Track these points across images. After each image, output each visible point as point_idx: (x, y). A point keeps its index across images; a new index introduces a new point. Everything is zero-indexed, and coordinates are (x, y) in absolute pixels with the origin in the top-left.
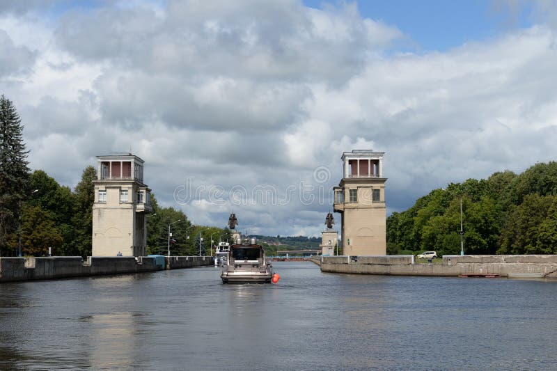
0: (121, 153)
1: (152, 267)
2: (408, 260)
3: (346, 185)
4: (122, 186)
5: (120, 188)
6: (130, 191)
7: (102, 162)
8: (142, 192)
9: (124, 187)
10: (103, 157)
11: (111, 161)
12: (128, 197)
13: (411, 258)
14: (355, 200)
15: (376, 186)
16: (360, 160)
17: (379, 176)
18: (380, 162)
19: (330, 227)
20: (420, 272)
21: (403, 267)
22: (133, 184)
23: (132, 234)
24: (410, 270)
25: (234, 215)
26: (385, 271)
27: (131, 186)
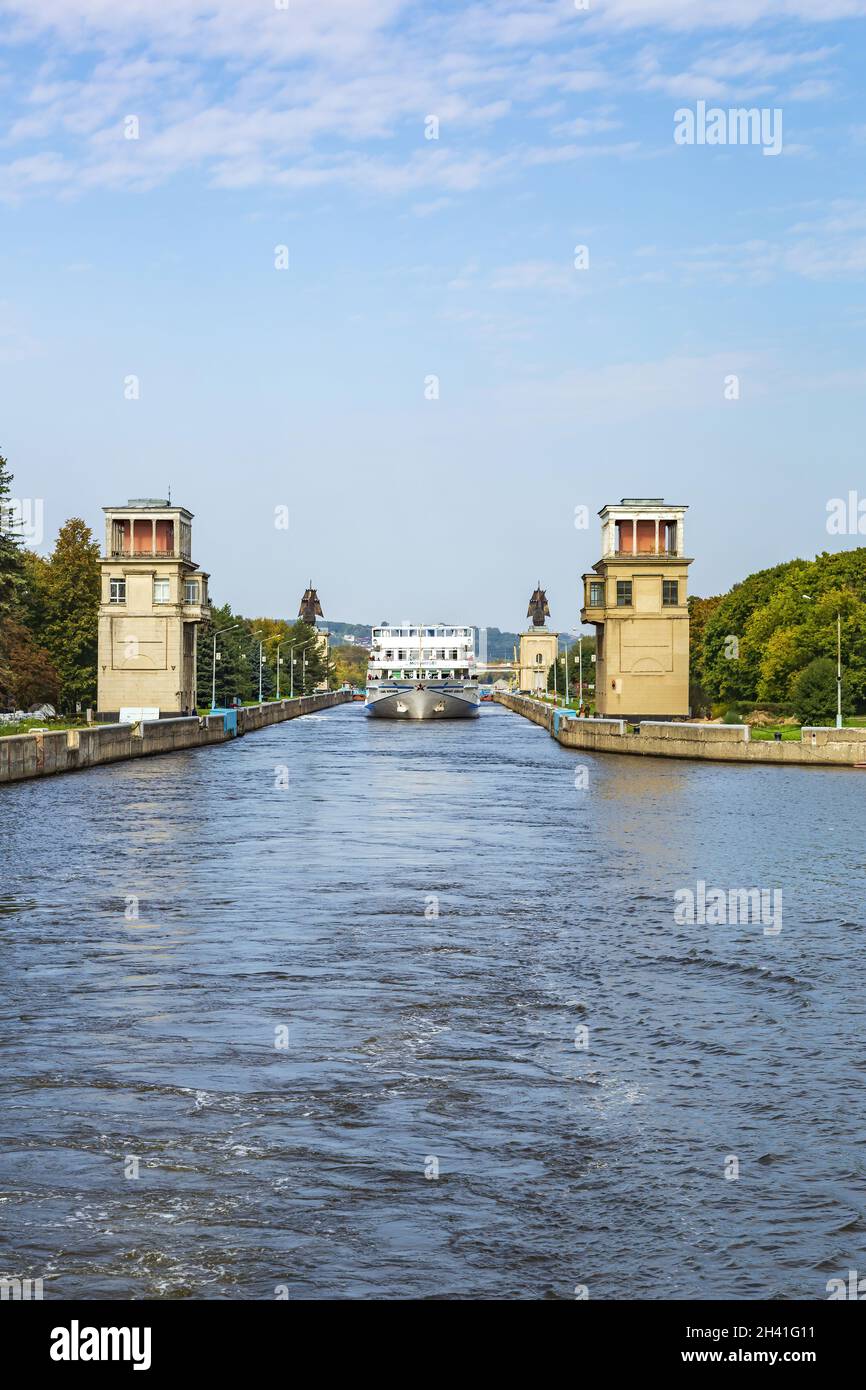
0: (151, 501)
1: (223, 736)
2: (738, 735)
3: (611, 571)
4: (158, 569)
5: (154, 573)
6: (175, 581)
7: (116, 521)
8: (194, 582)
9: (162, 571)
10: (117, 510)
11: (132, 517)
12: (169, 592)
13: (743, 730)
14: (629, 602)
15: (671, 573)
16: (639, 521)
17: (675, 553)
18: (680, 525)
19: (539, 622)
20: (760, 756)
21: (729, 746)
22: (180, 565)
23: (178, 669)
24: (741, 752)
25: (314, 592)
26: (694, 754)
27: (175, 569)
